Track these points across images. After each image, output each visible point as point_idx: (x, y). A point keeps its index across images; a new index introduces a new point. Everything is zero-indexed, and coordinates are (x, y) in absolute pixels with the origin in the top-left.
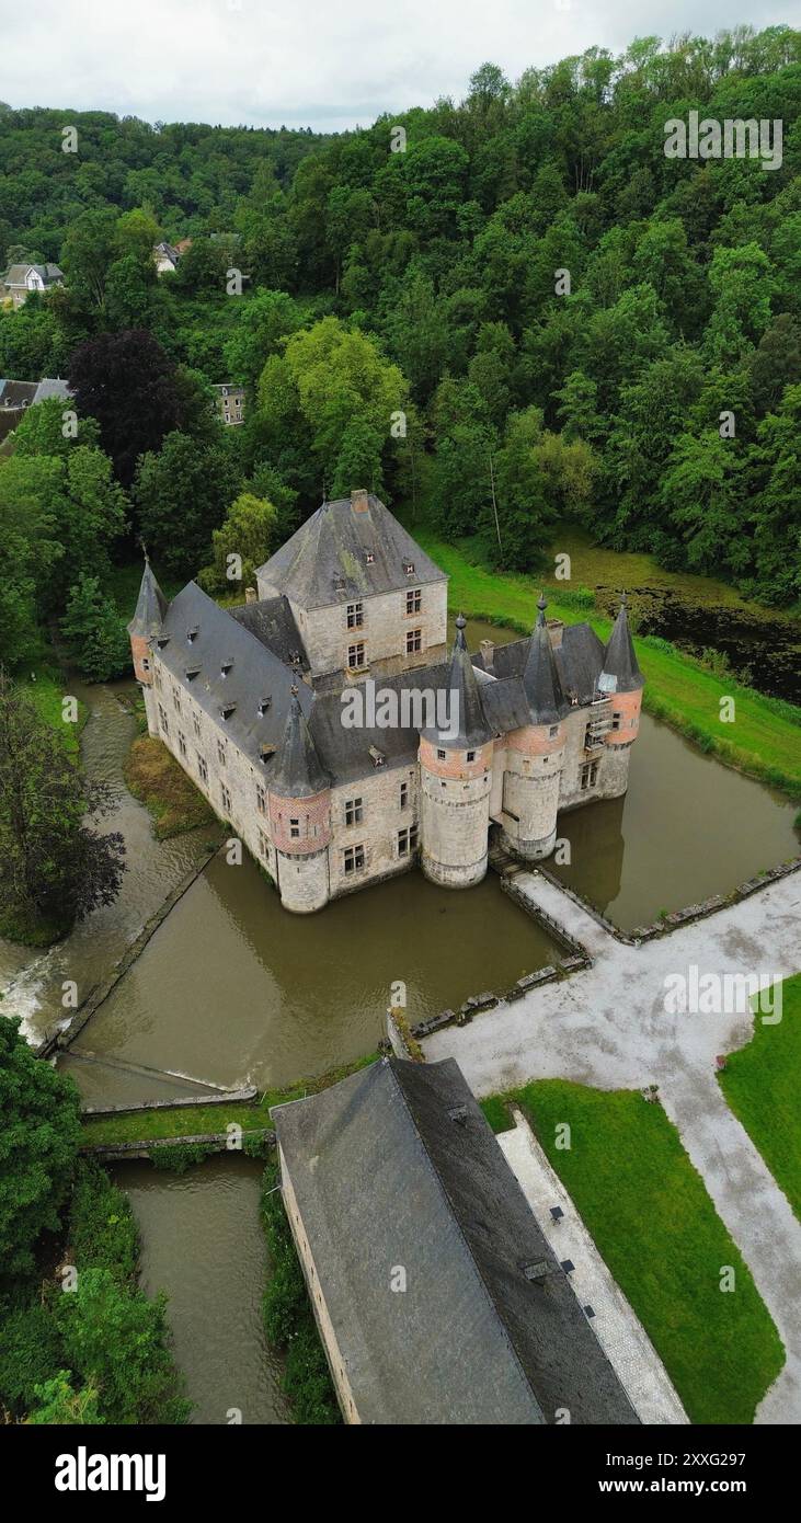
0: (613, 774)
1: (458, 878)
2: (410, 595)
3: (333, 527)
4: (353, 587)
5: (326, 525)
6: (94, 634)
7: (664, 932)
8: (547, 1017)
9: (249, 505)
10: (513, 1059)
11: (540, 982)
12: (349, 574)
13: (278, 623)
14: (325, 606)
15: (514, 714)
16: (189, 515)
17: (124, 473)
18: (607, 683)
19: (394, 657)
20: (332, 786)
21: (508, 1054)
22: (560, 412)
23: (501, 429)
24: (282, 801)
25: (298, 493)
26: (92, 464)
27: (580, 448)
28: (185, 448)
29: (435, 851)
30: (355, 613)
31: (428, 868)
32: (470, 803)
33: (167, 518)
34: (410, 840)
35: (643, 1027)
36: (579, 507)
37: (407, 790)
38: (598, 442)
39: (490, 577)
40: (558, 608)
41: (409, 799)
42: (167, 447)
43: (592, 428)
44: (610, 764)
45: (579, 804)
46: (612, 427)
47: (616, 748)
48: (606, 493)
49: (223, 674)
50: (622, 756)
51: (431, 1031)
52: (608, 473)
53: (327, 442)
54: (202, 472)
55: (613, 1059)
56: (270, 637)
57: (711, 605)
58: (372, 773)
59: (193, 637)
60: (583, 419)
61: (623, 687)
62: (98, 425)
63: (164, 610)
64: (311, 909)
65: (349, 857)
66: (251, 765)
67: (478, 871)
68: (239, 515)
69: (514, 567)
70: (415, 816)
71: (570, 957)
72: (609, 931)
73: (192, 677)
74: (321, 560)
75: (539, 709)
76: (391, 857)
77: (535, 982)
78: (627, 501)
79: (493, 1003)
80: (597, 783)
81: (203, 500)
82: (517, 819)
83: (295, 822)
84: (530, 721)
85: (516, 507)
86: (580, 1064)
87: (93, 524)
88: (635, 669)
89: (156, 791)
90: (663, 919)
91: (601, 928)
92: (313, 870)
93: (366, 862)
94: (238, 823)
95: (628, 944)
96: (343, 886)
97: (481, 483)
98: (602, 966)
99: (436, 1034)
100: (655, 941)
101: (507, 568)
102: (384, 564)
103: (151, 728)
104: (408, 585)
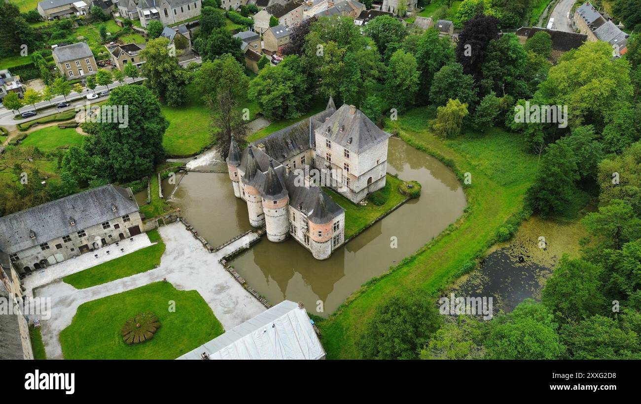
0: (313, 247)
3: (340, 113)
4: (331, 134)
8: (189, 245)
10: (173, 240)
12: (333, 130)
14: (320, 134)
19: (340, 168)
30: (328, 143)
44: (312, 243)
45: (304, 245)
50: (315, 244)
61: (310, 217)
71: (215, 248)
74: (330, 120)
79: (194, 233)
80: (310, 245)
98: (211, 255)
102: (344, 134)
104: (344, 146)
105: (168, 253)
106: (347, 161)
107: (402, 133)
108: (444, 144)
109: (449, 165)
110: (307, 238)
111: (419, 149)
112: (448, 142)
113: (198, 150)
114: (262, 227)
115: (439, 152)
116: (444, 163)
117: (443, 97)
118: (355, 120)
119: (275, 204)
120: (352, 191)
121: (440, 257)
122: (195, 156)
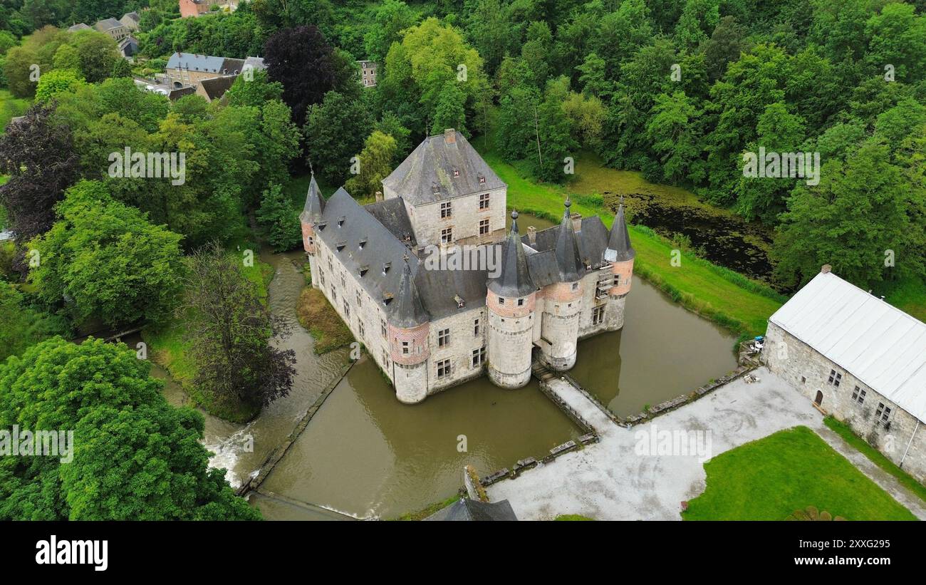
0: (615, 315)
1: (512, 382)
2: (482, 197)
3: (432, 153)
4: (445, 191)
5: (428, 152)
6: (278, 221)
7: (647, 419)
8: (570, 474)
9: (379, 139)
10: (546, 502)
11: (565, 451)
12: (442, 183)
13: (396, 214)
14: (427, 203)
15: (549, 274)
16: (340, 145)
17: (299, 118)
18: (610, 255)
19: (472, 237)
20: (430, 320)
21: (544, 498)
22: (581, 79)
23: (543, 90)
24: (396, 330)
25: (410, 131)
26: (278, 111)
27: (594, 102)
28: (338, 102)
29: (497, 365)
30: (446, 208)
31: (492, 375)
32: (520, 333)
33: (326, 147)
34: (480, 357)
35: (633, 481)
36: (593, 141)
37: (479, 324)
38: (606, 99)
39: (534, 186)
40: (579, 206)
41: (480, 330)
42: (327, 101)
43: (602, 90)
44: (612, 308)
45: (592, 334)
46: (615, 89)
47: (616, 298)
48: (611, 132)
49: (360, 248)
50: (620, 303)
51: (493, 482)
52: (612, 119)
53: (430, 98)
54: (349, 117)
55: (612, 502)
56: (391, 224)
57: (678, 204)
58: (456, 313)
59: (341, 223)
60: (596, 84)
61: (621, 258)
62: (282, 86)
63: (323, 206)
64: (416, 401)
65: (441, 367)
66: (378, 306)
67: (525, 377)
68: (372, 145)
69: (550, 179)
70: (484, 341)
71: (585, 435)
72: (611, 418)
73: (340, 249)
74: (424, 174)
75: (566, 272)
76: (468, 368)
77: (562, 451)
78: (624, 137)
79: (534, 464)
80: (604, 320)
81: (349, 135)
82: (551, 344)
83: (405, 344)
84: (560, 280)
85: (552, 141)
86: (591, 505)
87: (278, 150)
88: (629, 247)
89: (316, 322)
90: (646, 411)
91: (606, 417)
92: (417, 375)
93: (452, 370)
94: (369, 344)
95: (623, 427)
96: (437, 386)
97: (529, 125)
98: (606, 441)
99: (496, 484)
100: (641, 425)
101: (546, 180)
102: (465, 177)
103: (314, 282)
104: (481, 191)
106: (484, 214)
110: (599, 313)
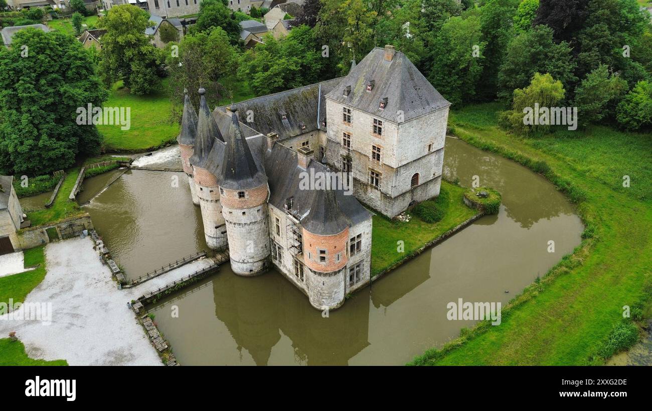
2: (375, 121)
3: (369, 62)
4: (352, 98)
5: (366, 59)
12: (355, 90)
14: (334, 100)
19: (365, 156)
30: (347, 114)
45: (295, 283)
74: (351, 76)
80: (304, 281)
102: (374, 96)
104: (374, 114)
105: (44, 287)
106: (377, 141)
107: (459, 130)
108: (526, 144)
109: (541, 170)
110: (299, 267)
111: (487, 149)
112: (531, 141)
113: (156, 144)
114: (224, 249)
115: (520, 153)
116: (531, 168)
117: (521, 77)
118: (394, 69)
119: (242, 199)
120: (385, 196)
121: (560, 316)
122: (150, 151)
